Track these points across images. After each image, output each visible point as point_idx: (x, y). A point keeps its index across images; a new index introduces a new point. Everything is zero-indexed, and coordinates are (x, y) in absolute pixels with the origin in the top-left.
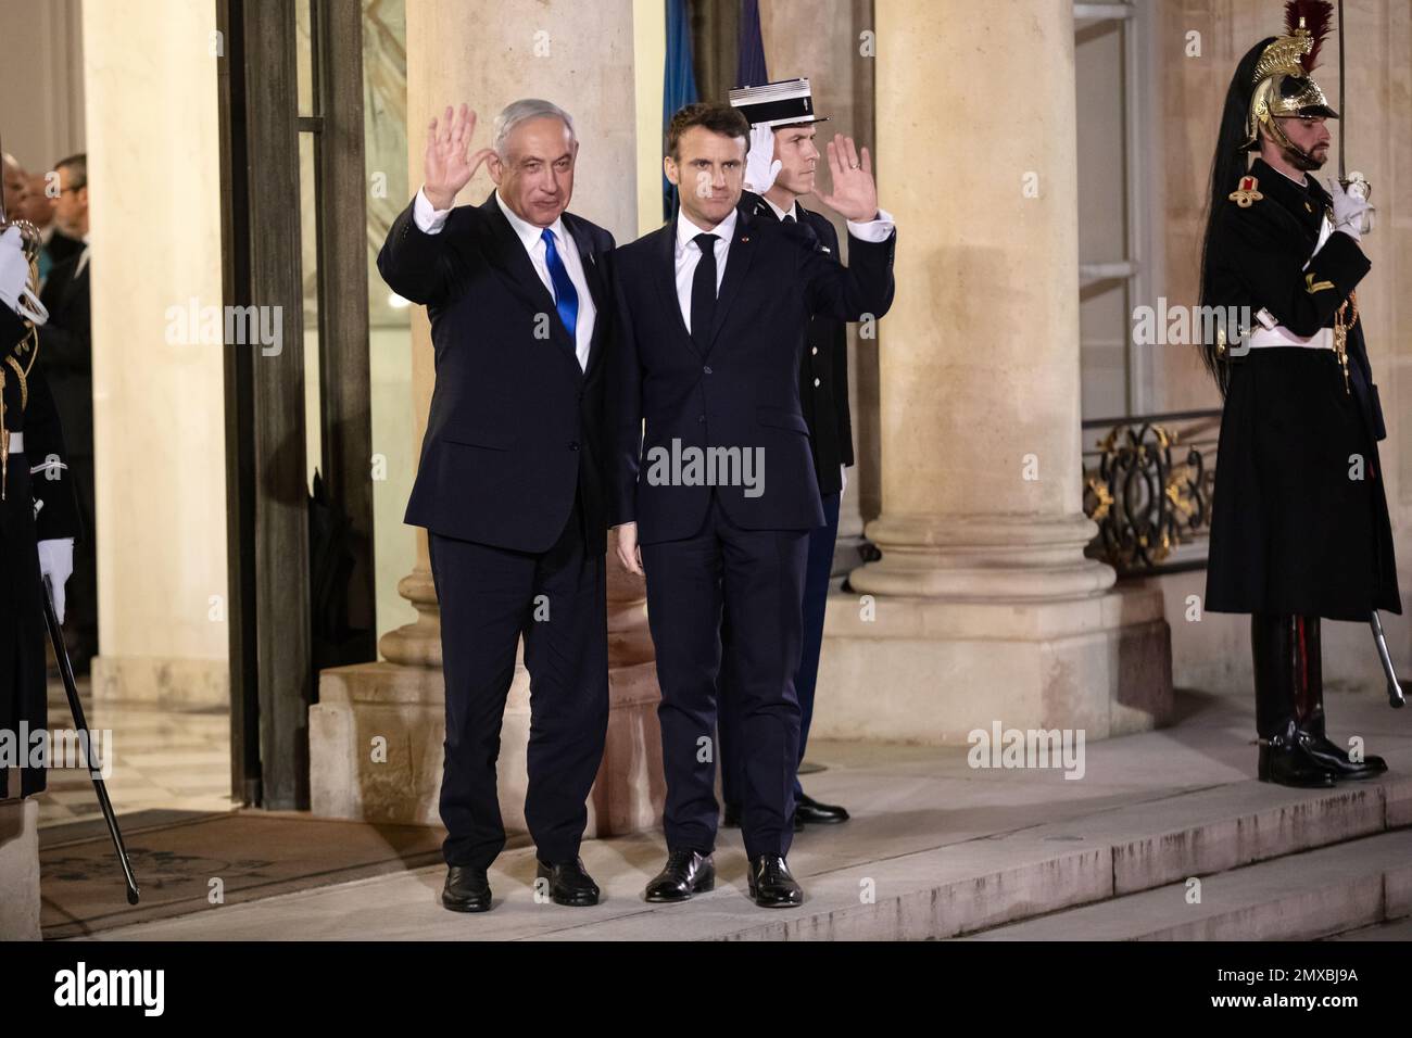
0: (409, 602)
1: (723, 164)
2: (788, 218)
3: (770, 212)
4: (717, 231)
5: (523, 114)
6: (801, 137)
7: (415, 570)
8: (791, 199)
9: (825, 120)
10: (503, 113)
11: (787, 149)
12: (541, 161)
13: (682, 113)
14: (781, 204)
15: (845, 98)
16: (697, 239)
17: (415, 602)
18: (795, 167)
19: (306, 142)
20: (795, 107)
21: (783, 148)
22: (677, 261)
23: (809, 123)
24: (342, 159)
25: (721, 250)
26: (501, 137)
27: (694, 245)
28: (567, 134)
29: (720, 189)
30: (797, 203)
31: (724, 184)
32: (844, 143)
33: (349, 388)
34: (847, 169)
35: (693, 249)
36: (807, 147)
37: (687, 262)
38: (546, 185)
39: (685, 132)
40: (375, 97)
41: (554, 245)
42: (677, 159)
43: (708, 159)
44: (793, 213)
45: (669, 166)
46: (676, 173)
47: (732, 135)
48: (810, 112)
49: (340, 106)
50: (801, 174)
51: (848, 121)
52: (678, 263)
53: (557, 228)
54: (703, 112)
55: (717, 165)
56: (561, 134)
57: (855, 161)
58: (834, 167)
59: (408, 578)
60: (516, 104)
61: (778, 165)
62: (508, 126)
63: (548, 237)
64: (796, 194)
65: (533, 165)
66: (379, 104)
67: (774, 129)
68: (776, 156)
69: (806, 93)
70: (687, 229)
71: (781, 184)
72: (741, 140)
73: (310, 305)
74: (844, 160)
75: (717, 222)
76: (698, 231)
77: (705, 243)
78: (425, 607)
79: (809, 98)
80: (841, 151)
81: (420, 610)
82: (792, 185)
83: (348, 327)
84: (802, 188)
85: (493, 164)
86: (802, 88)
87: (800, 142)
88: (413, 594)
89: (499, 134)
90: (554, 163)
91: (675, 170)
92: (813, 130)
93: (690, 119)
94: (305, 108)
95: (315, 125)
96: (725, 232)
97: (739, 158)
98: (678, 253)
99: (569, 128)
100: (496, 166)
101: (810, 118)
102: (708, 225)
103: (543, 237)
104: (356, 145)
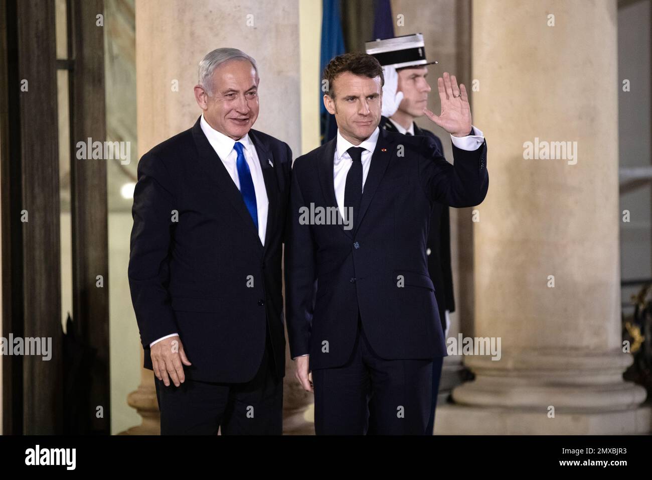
0: (135, 411)
1: (367, 97)
2: (408, 134)
3: (394, 129)
4: (363, 145)
5: (222, 59)
6: (417, 76)
7: (140, 387)
8: (410, 121)
9: (434, 63)
10: (206, 58)
11: (407, 84)
12: (236, 92)
13: (333, 62)
14: (403, 124)
15: (449, 48)
16: (350, 151)
17: (140, 410)
18: (412, 97)
19: (62, 78)
20: (412, 54)
21: (404, 83)
22: (335, 167)
23: (422, 66)
24: (88, 90)
25: (366, 159)
26: (207, 75)
27: (348, 155)
28: (253, 72)
29: (366, 116)
30: (414, 124)
31: (369, 112)
32: (449, 80)
33: (93, 254)
34: (452, 98)
35: (346, 158)
36: (421, 83)
37: (342, 167)
38: (241, 108)
39: (337, 77)
40: (113, 45)
41: (242, 153)
42: (333, 97)
43: (356, 95)
44: (411, 131)
45: (328, 101)
46: (333, 106)
47: (371, 76)
48: (423, 58)
49: (87, 52)
50: (418, 102)
51: (452, 65)
52: (336, 169)
53: (245, 141)
54: (349, 62)
55: (363, 99)
56: (249, 72)
57: (457, 93)
58: (443, 96)
59: (135, 392)
60: (215, 51)
61: (400, 96)
62: (211, 67)
63: (239, 148)
64: (414, 116)
65: (231, 95)
66: (116, 50)
67: (398, 70)
68: (399, 89)
69: (421, 44)
70: (343, 144)
71: (403, 110)
72: (377, 79)
73: (65, 195)
74: (450, 91)
75: (364, 139)
76: (350, 145)
77: (355, 153)
78: (147, 414)
79: (422, 48)
80: (448, 84)
81: (144, 416)
82: (410, 110)
83: (93, 211)
84: (418, 112)
85: (200, 95)
86: (417, 41)
87: (417, 79)
88: (140, 404)
89: (204, 73)
90: (245, 93)
91: (332, 103)
92: (425, 71)
93: (340, 68)
94: (62, 52)
95: (70, 66)
96: (370, 146)
97: (378, 92)
98: (336, 161)
99: (255, 68)
100: (202, 97)
101: (424, 62)
102: (357, 142)
103: (235, 148)
104: (99, 80)
